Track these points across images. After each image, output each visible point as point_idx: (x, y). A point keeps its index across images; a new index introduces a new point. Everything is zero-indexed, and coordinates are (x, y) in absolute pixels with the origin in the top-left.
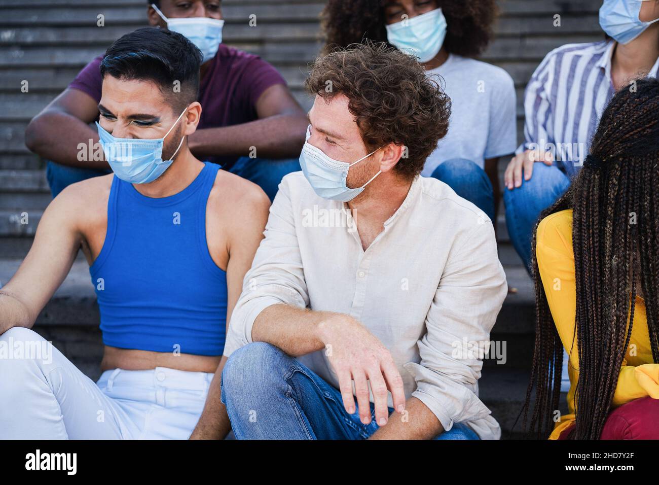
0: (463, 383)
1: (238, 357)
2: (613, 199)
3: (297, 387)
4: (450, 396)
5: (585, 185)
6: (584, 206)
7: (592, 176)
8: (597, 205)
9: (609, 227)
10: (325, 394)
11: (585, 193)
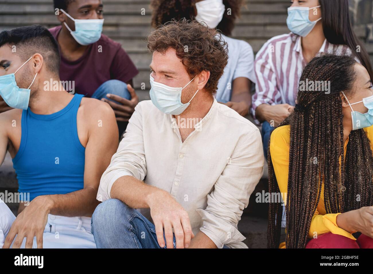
0: (230, 222)
1: (102, 207)
2: (311, 127)
3: (135, 226)
4: (222, 230)
5: (296, 121)
6: (296, 133)
7: (300, 116)
8: (303, 132)
9: (309, 143)
10: (151, 230)
11: (296, 126)
